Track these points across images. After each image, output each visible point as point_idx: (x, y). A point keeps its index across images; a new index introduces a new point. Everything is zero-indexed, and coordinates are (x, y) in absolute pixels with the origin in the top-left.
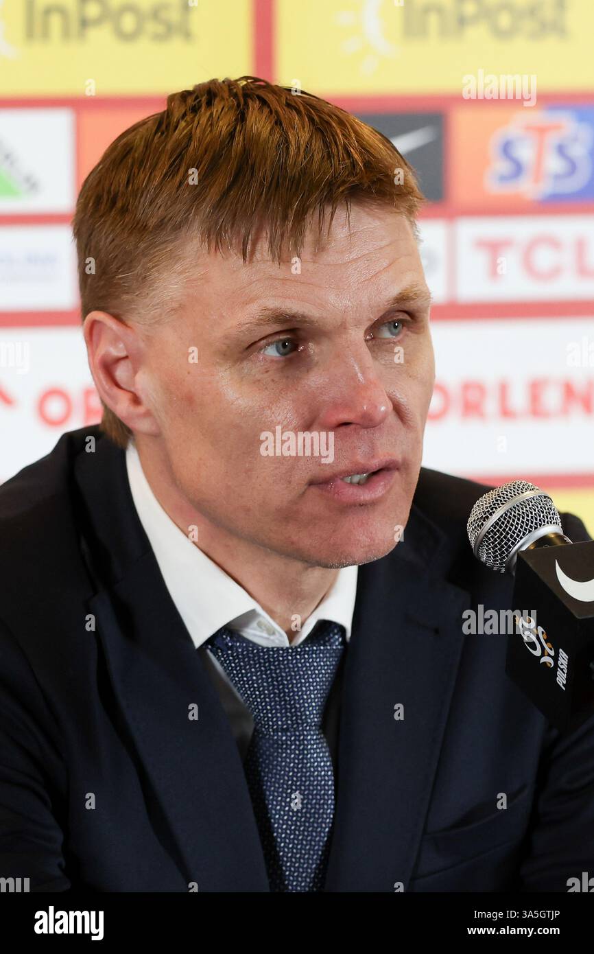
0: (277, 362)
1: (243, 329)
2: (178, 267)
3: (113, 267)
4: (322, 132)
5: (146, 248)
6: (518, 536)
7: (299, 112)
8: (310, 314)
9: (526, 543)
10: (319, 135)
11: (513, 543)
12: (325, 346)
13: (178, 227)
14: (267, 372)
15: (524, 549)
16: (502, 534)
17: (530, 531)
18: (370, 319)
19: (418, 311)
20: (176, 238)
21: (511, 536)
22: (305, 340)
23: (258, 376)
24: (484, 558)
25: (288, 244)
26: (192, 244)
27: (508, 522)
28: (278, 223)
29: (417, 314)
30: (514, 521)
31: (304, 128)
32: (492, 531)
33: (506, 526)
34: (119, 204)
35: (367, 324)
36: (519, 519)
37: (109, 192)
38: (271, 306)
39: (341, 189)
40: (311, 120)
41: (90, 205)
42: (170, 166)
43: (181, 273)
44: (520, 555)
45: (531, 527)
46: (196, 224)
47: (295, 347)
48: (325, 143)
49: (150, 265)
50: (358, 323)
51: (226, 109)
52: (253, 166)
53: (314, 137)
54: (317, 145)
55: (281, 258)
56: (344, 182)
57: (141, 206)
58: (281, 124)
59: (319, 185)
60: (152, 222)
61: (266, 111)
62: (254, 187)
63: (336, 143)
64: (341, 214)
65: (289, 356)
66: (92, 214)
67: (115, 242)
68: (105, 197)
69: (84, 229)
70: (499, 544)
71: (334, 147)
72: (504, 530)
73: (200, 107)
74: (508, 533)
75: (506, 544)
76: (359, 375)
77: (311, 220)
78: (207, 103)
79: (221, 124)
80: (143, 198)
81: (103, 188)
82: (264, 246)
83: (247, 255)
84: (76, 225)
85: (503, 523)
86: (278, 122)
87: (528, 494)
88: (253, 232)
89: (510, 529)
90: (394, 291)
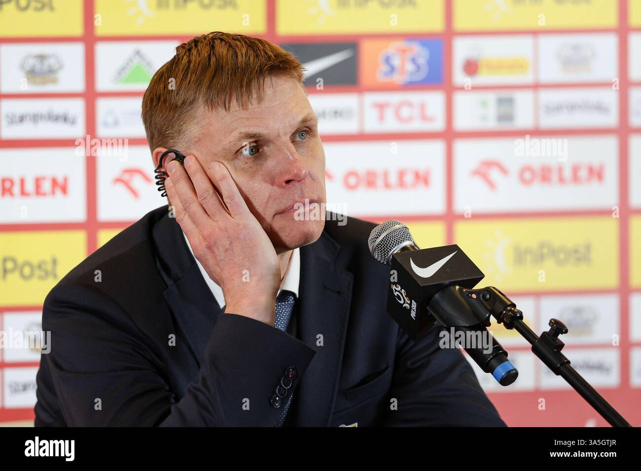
0: (250, 158)
1: (231, 144)
2: (195, 121)
3: (164, 129)
4: (252, 47)
5: (179, 116)
6: (392, 246)
7: (239, 41)
8: (263, 132)
9: (396, 250)
10: (251, 48)
11: (390, 250)
12: (272, 147)
13: (192, 103)
14: (247, 163)
15: (395, 252)
16: (385, 246)
17: (398, 244)
18: (291, 132)
19: (312, 127)
20: (192, 108)
21: (389, 246)
22: (262, 146)
23: (243, 166)
24: (376, 257)
25: (245, 98)
26: (201, 110)
27: (388, 240)
28: (239, 89)
29: (312, 128)
30: (390, 239)
31: (243, 46)
32: (380, 244)
33: (387, 242)
34: (162, 99)
35: (290, 134)
36: (393, 238)
37: (156, 95)
38: (244, 131)
39: (266, 68)
40: (246, 43)
41: (149, 103)
42: (183, 76)
43: (197, 123)
44: (393, 256)
45: (399, 242)
46: (200, 99)
47: (258, 151)
48: (254, 51)
49: (182, 123)
50: (286, 134)
51: (204, 46)
52: (222, 66)
53: (248, 49)
54: (251, 52)
55: (244, 106)
56: (266, 65)
57: (172, 97)
58: (232, 46)
59: (255, 69)
60: (179, 103)
61: (223, 43)
62: (225, 74)
63: (259, 49)
64: (268, 80)
65: (256, 155)
66: (150, 108)
67: (164, 117)
68: (155, 98)
69: (147, 117)
70: (383, 250)
71: (259, 52)
72: (386, 243)
73: (192, 48)
74: (388, 245)
75: (387, 250)
76: (290, 157)
77: (254, 84)
78: (195, 45)
79: (203, 52)
80: (173, 94)
81: (153, 94)
82: (234, 102)
83: (227, 108)
84: (143, 116)
85: (385, 240)
86: (230, 46)
87: (397, 226)
88: (228, 96)
89: (389, 243)
90: (300, 118)
